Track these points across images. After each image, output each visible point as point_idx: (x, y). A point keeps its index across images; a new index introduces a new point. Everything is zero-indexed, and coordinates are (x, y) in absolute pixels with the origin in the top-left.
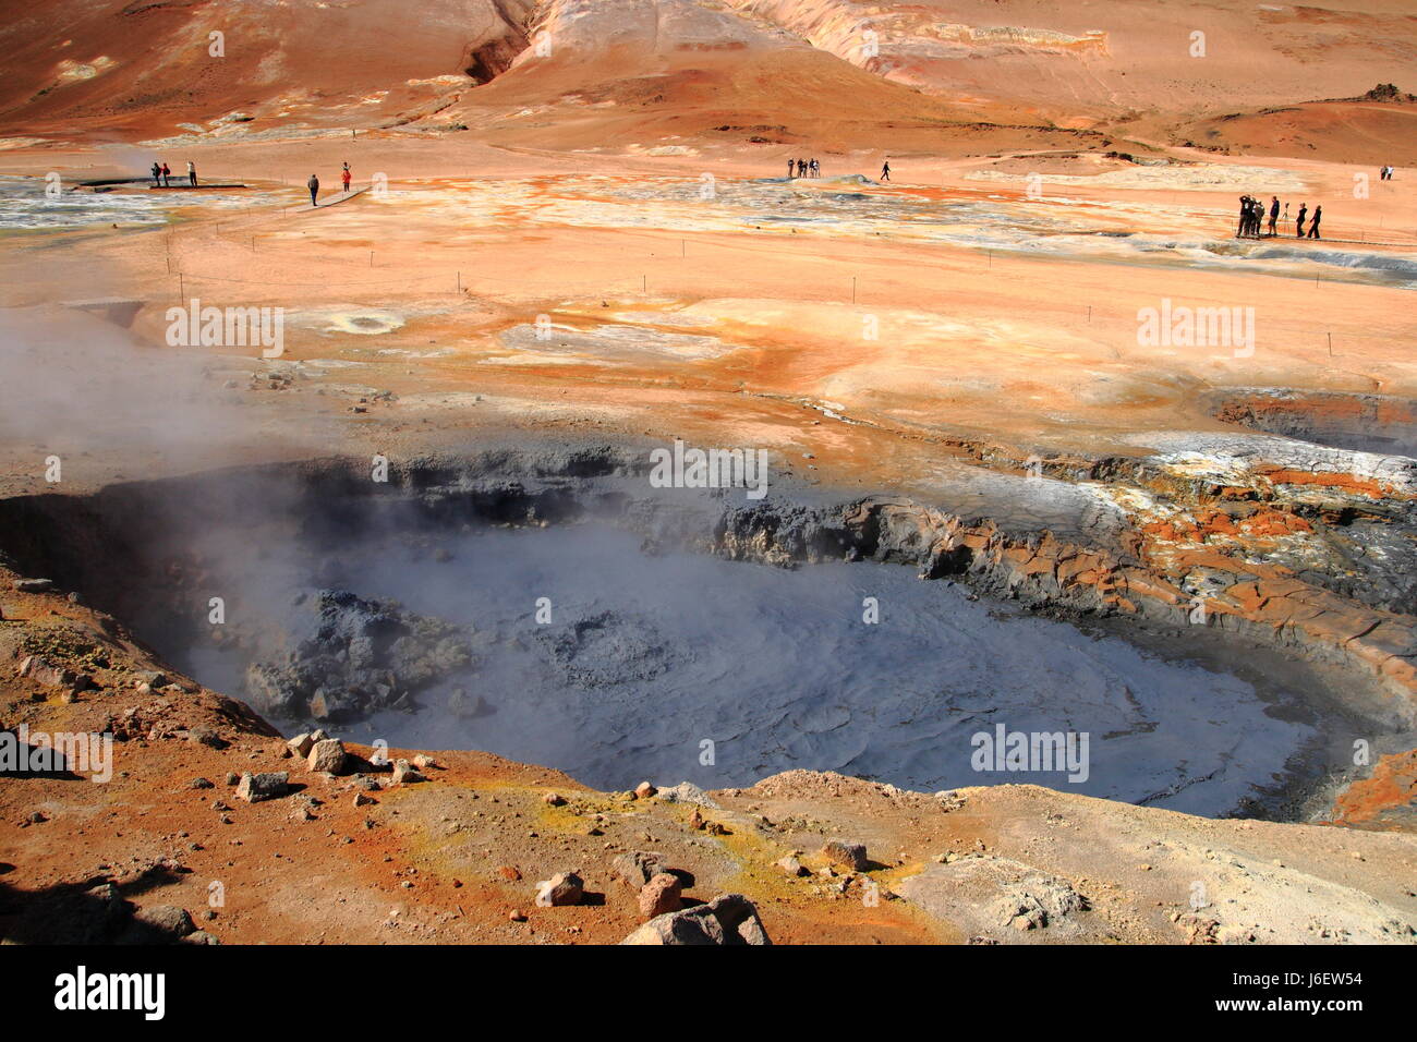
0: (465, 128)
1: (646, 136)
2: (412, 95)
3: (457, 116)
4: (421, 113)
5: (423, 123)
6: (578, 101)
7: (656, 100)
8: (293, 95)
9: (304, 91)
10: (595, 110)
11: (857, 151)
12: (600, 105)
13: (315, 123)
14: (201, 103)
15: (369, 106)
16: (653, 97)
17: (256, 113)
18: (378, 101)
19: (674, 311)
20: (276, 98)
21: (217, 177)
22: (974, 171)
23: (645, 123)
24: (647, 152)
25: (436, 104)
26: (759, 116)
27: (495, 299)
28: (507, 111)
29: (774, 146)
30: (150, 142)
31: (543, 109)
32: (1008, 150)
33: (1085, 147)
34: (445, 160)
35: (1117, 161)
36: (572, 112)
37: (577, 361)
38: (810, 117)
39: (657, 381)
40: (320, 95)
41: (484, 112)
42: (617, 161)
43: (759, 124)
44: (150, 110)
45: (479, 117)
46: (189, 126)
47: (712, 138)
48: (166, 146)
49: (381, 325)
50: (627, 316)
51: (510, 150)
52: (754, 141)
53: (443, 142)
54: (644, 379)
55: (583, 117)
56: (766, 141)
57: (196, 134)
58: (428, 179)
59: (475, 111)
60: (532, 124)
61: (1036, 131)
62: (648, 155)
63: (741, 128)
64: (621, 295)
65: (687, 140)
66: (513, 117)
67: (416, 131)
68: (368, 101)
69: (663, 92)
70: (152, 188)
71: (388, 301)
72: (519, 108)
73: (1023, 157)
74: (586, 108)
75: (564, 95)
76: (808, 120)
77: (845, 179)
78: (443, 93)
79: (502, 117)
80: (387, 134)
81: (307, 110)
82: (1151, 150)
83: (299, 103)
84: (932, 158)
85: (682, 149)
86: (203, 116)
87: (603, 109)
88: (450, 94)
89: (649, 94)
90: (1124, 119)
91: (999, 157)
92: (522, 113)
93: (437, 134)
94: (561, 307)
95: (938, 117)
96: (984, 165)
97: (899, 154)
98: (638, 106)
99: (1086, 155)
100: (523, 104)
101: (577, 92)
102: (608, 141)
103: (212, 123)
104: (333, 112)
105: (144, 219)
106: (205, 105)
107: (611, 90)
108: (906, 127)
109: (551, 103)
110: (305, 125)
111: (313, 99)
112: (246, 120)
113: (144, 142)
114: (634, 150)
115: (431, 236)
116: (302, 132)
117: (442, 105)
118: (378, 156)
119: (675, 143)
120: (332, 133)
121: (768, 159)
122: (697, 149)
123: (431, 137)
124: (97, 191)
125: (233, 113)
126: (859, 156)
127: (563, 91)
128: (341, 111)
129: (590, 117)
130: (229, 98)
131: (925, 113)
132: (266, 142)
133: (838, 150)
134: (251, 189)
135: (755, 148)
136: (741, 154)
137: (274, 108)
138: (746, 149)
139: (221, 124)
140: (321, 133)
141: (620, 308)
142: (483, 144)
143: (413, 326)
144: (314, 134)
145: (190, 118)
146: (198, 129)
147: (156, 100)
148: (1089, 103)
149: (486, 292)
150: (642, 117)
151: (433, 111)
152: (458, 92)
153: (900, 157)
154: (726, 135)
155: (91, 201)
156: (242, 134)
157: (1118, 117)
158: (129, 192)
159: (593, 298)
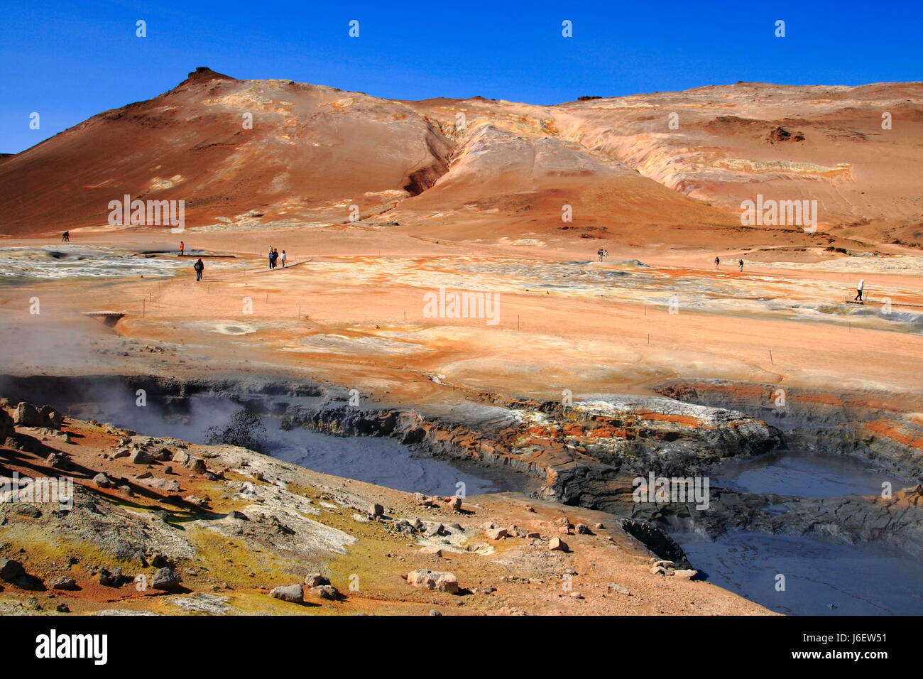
0: (397, 224)
1: (512, 232)
2: (367, 202)
3: (394, 216)
4: (371, 214)
5: (371, 220)
6: (475, 208)
7: (526, 209)
8: (291, 200)
9: (298, 198)
10: (485, 214)
11: (651, 245)
12: (488, 211)
13: (302, 219)
14: (234, 204)
15: (338, 208)
16: (524, 207)
17: (266, 211)
18: (344, 206)
19: (415, 332)
20: (280, 202)
21: (223, 251)
22: (729, 259)
23: (514, 223)
24: (511, 243)
25: (381, 208)
26: (591, 221)
27: (318, 322)
28: (427, 214)
29: (597, 240)
30: (197, 228)
31: (451, 213)
32: (757, 245)
33: (815, 244)
34: (374, 244)
35: (834, 253)
36: (469, 215)
37: (328, 352)
38: (625, 222)
39: (361, 362)
40: (308, 201)
41: (412, 214)
42: (488, 249)
43: (591, 225)
44: (201, 208)
45: (408, 217)
46: (223, 219)
47: (556, 234)
48: (206, 231)
49: (242, 331)
50: (384, 334)
51: (422, 239)
52: (584, 237)
53: (379, 233)
54: (355, 361)
55: (475, 219)
56: (591, 237)
57: (226, 224)
58: (352, 256)
59: (406, 214)
60: (441, 223)
61: (781, 232)
62: (511, 245)
63: (577, 228)
64: (390, 323)
65: (540, 235)
66: (430, 218)
67: (365, 226)
68: (338, 205)
69: (531, 203)
70: (179, 256)
71: (256, 320)
72: (435, 212)
73: (766, 250)
74: (479, 213)
75: (466, 204)
76: (623, 223)
77: (625, 262)
78: (387, 201)
79: (423, 218)
80: (345, 227)
81: (298, 210)
82: (865, 246)
83: (295, 206)
84: (703, 250)
85: (535, 241)
86: (232, 213)
87: (490, 214)
88: (391, 202)
89: (522, 204)
90: (855, 224)
91: (750, 249)
92: (436, 216)
93: (378, 228)
94: (353, 327)
95: (718, 223)
96: (737, 255)
97: (681, 246)
98: (513, 213)
99: (812, 249)
100: (438, 209)
101: (475, 203)
102: (487, 235)
103: (237, 217)
104: (313, 212)
105: (162, 273)
106: (235, 205)
107: (497, 201)
108: (690, 228)
109: (456, 209)
110: (295, 220)
111: (303, 203)
112: (259, 216)
113: (193, 229)
114: (504, 242)
115: (318, 288)
116: (292, 224)
117: (385, 209)
118: (332, 241)
119: (531, 237)
120: (311, 225)
121: (590, 249)
122: (545, 241)
123: (373, 230)
124: (147, 257)
125: (252, 211)
126: (652, 248)
127: (465, 202)
128: (320, 211)
129: (480, 219)
130: (250, 202)
131: (710, 220)
132: (268, 230)
133: (638, 244)
134: (238, 258)
135: (583, 241)
136: (573, 245)
137: (278, 208)
138: (577, 242)
139: (243, 218)
140: (304, 225)
141: (384, 328)
142: (406, 235)
143: (260, 332)
144: (300, 226)
145: (225, 214)
146: (228, 220)
147: (205, 202)
148: (833, 213)
149: (317, 318)
150: (513, 219)
151: (379, 212)
152: (396, 201)
153: (680, 249)
154: (565, 233)
155: (139, 263)
156: (254, 224)
157: (851, 223)
158: (165, 258)
159: (373, 324)
